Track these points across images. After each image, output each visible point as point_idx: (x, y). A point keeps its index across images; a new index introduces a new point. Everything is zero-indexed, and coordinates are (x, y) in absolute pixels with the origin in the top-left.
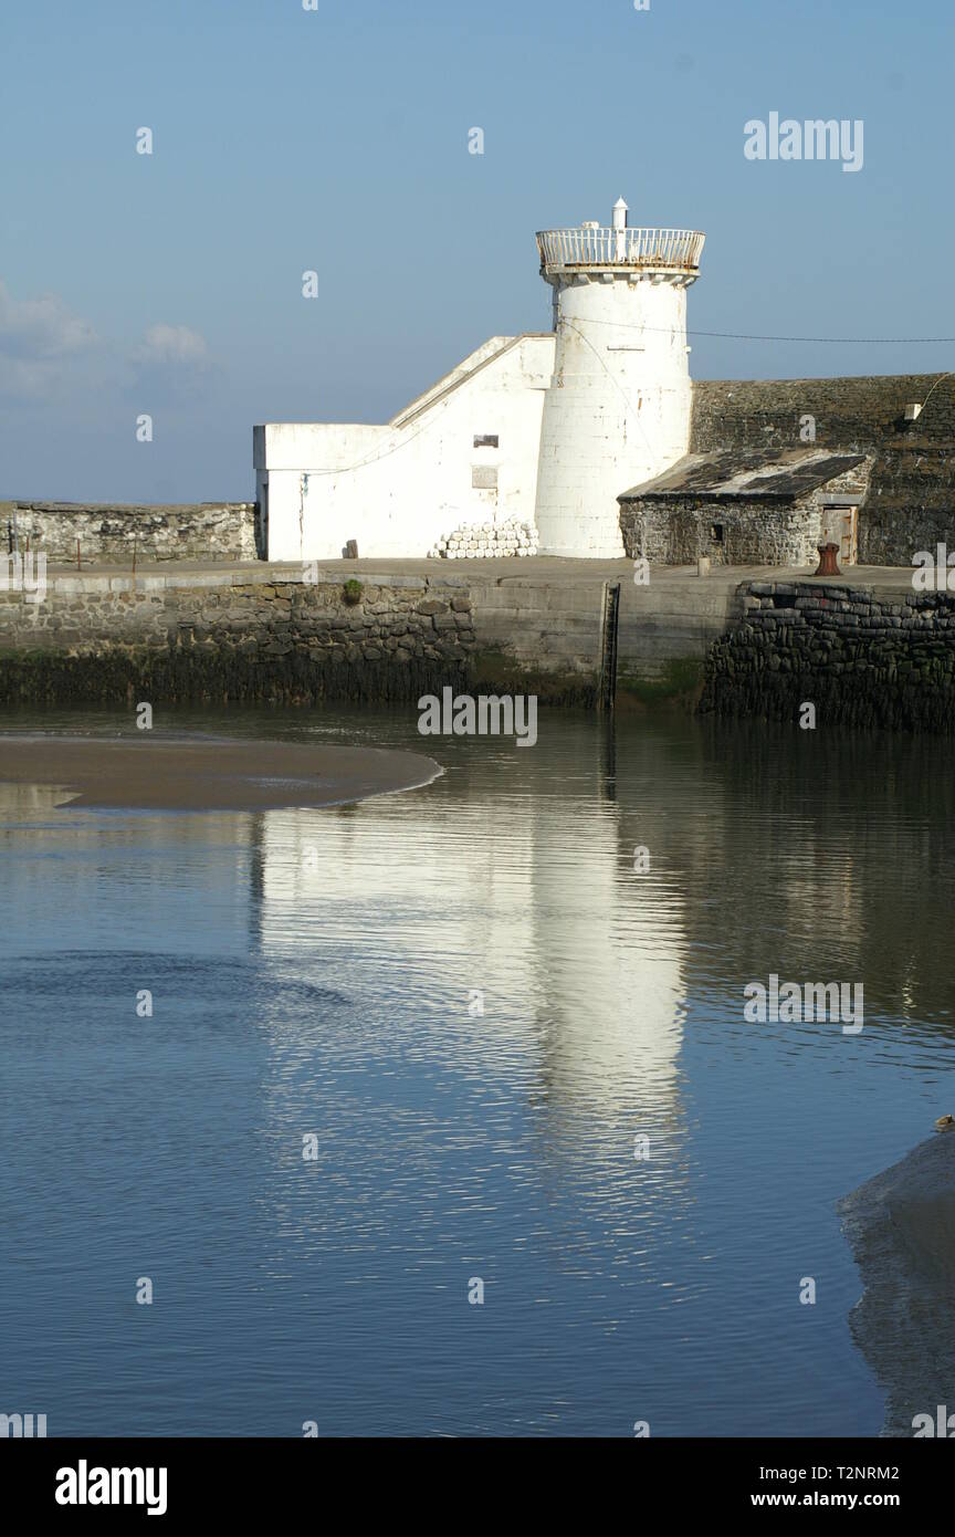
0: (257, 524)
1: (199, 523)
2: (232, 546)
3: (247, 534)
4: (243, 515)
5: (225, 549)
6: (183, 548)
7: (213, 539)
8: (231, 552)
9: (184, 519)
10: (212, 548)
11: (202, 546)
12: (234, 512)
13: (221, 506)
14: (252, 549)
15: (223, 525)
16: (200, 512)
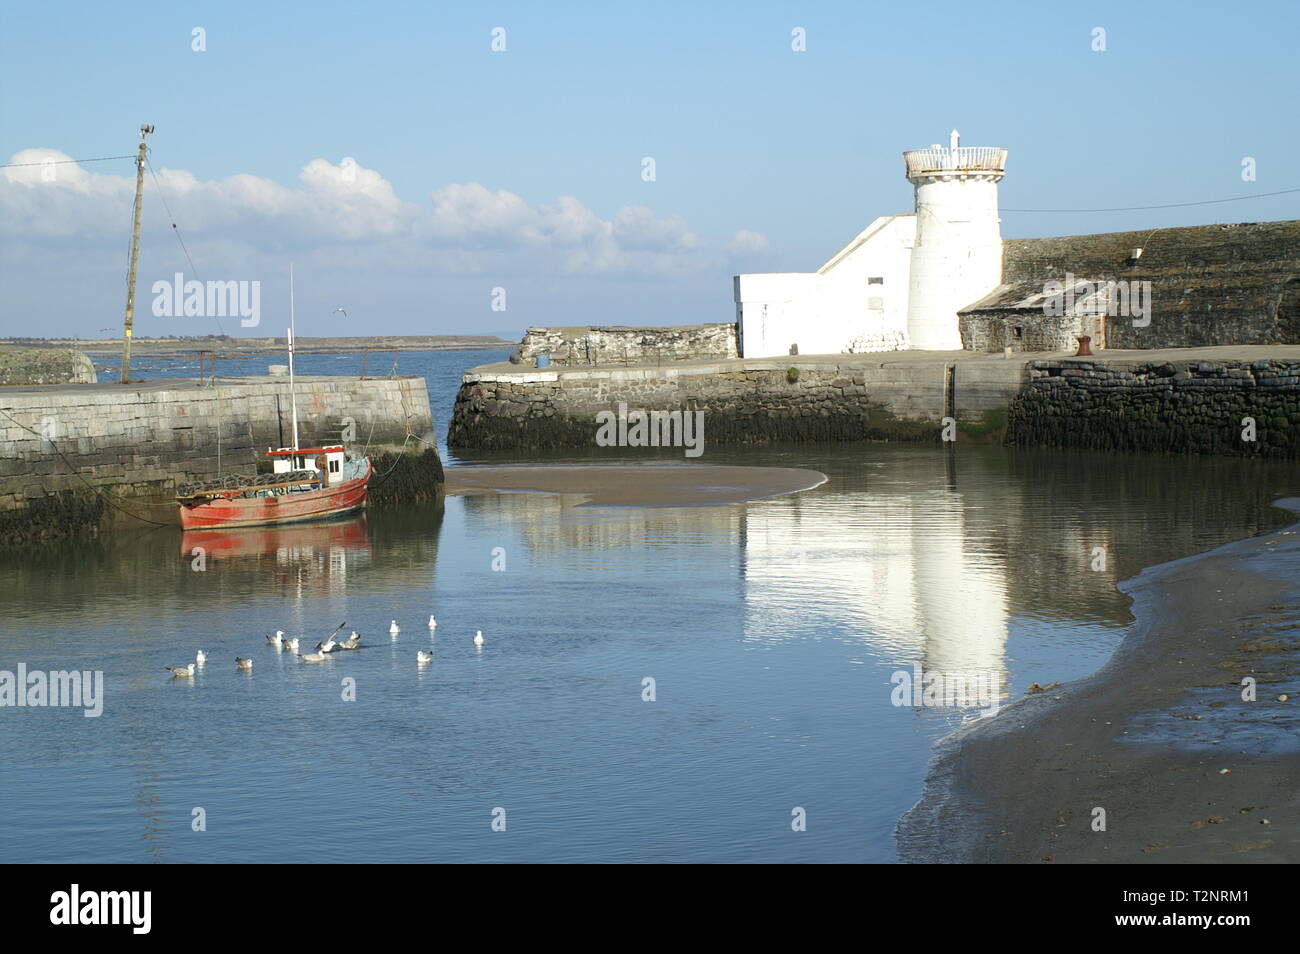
0: (737, 336)
1: (702, 336)
2: (722, 350)
3: (731, 341)
4: (728, 330)
5: (718, 352)
6: (692, 352)
7: (710, 346)
8: (722, 353)
9: (692, 334)
10: (710, 352)
11: (704, 350)
12: (723, 329)
13: (715, 325)
14: (735, 351)
15: (717, 337)
16: (702, 330)
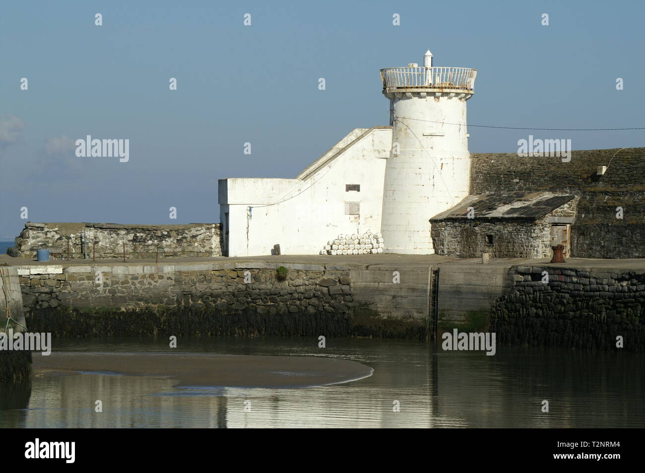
0: (221, 235)
1: (188, 235)
2: (207, 248)
3: (215, 241)
4: (213, 230)
5: (203, 250)
6: (179, 249)
7: (196, 244)
8: (206, 252)
9: (179, 232)
10: (196, 250)
11: (190, 249)
12: (208, 229)
13: (201, 225)
14: (218, 250)
15: (202, 236)
16: (189, 229)
